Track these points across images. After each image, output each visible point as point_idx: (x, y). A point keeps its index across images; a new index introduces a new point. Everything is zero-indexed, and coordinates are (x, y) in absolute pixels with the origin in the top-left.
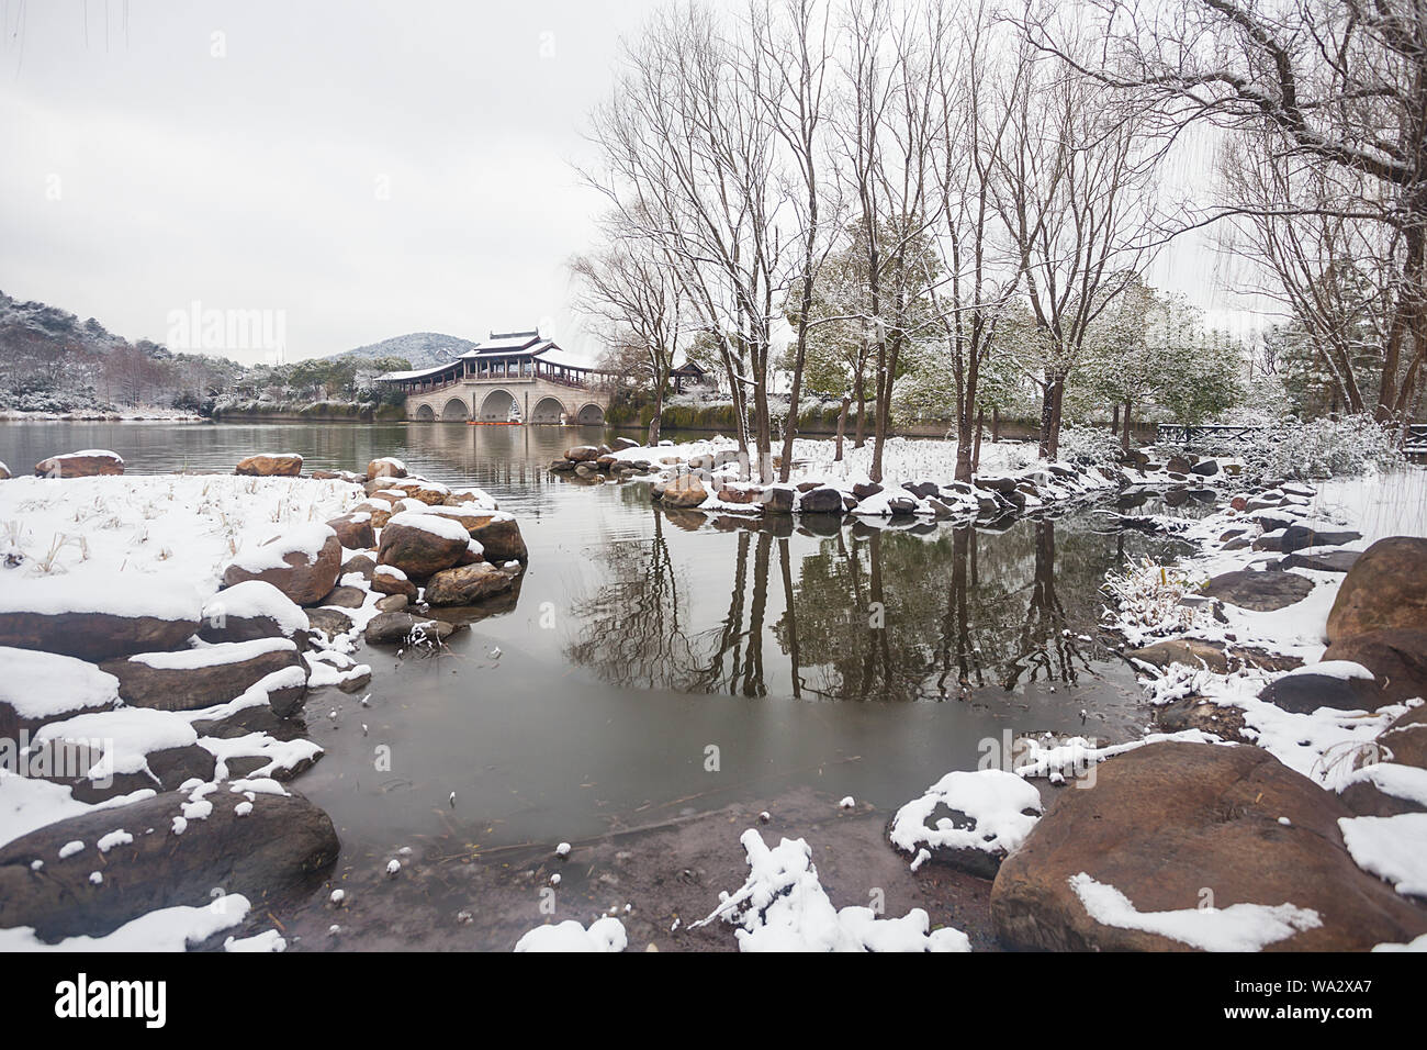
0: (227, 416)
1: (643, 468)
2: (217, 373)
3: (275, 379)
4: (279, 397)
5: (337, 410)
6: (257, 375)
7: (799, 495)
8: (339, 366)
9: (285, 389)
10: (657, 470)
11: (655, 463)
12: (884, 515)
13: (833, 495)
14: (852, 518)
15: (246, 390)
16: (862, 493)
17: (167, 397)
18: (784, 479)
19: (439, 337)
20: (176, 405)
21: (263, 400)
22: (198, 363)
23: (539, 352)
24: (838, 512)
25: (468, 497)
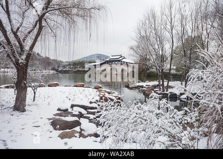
0: (61, 72)
1: (142, 87)
2: (59, 63)
3: (70, 65)
4: (70, 68)
5: (81, 71)
6: (66, 63)
7: (169, 94)
8: (82, 62)
9: (72, 66)
10: (145, 87)
11: (145, 86)
12: (185, 98)
13: (176, 94)
14: (179, 99)
15: (64, 67)
16: (182, 94)
17: (50, 68)
18: (167, 91)
19: (100, 54)
20: (52, 70)
21: (67, 69)
22: (55, 61)
23: (122, 59)
24: (177, 97)
25: (114, 93)
